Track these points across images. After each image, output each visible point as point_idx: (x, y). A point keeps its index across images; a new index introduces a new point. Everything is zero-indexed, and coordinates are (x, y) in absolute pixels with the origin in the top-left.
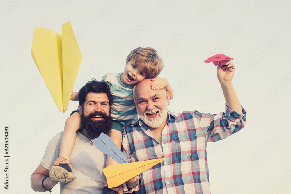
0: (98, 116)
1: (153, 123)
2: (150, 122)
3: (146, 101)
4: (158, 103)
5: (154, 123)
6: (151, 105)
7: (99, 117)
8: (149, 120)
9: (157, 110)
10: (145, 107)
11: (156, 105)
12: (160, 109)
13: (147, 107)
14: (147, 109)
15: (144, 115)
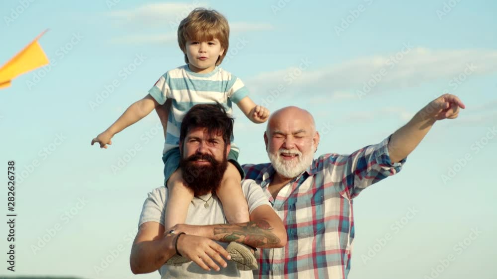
1: (287, 168)
2: (283, 167)
3: (285, 136)
4: (302, 144)
5: (289, 168)
6: (291, 142)
8: (282, 162)
9: (297, 152)
10: (282, 143)
11: (297, 144)
12: (301, 151)
13: (285, 143)
14: (284, 147)
15: (276, 156)
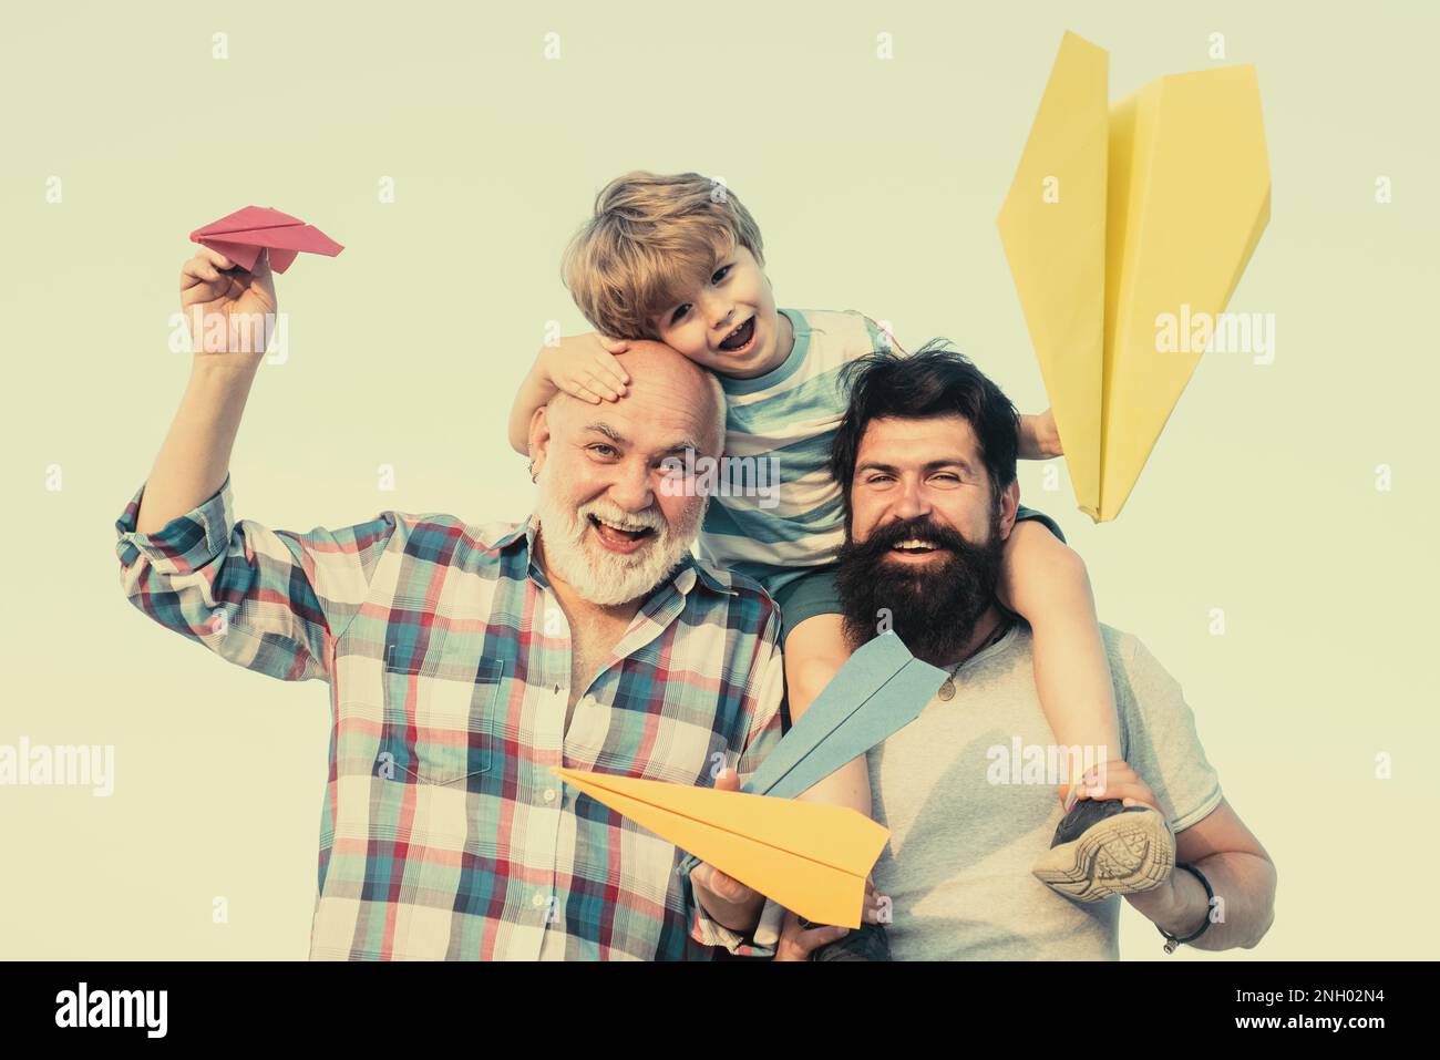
0: (916, 544)
7: (923, 545)
